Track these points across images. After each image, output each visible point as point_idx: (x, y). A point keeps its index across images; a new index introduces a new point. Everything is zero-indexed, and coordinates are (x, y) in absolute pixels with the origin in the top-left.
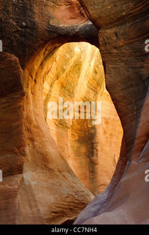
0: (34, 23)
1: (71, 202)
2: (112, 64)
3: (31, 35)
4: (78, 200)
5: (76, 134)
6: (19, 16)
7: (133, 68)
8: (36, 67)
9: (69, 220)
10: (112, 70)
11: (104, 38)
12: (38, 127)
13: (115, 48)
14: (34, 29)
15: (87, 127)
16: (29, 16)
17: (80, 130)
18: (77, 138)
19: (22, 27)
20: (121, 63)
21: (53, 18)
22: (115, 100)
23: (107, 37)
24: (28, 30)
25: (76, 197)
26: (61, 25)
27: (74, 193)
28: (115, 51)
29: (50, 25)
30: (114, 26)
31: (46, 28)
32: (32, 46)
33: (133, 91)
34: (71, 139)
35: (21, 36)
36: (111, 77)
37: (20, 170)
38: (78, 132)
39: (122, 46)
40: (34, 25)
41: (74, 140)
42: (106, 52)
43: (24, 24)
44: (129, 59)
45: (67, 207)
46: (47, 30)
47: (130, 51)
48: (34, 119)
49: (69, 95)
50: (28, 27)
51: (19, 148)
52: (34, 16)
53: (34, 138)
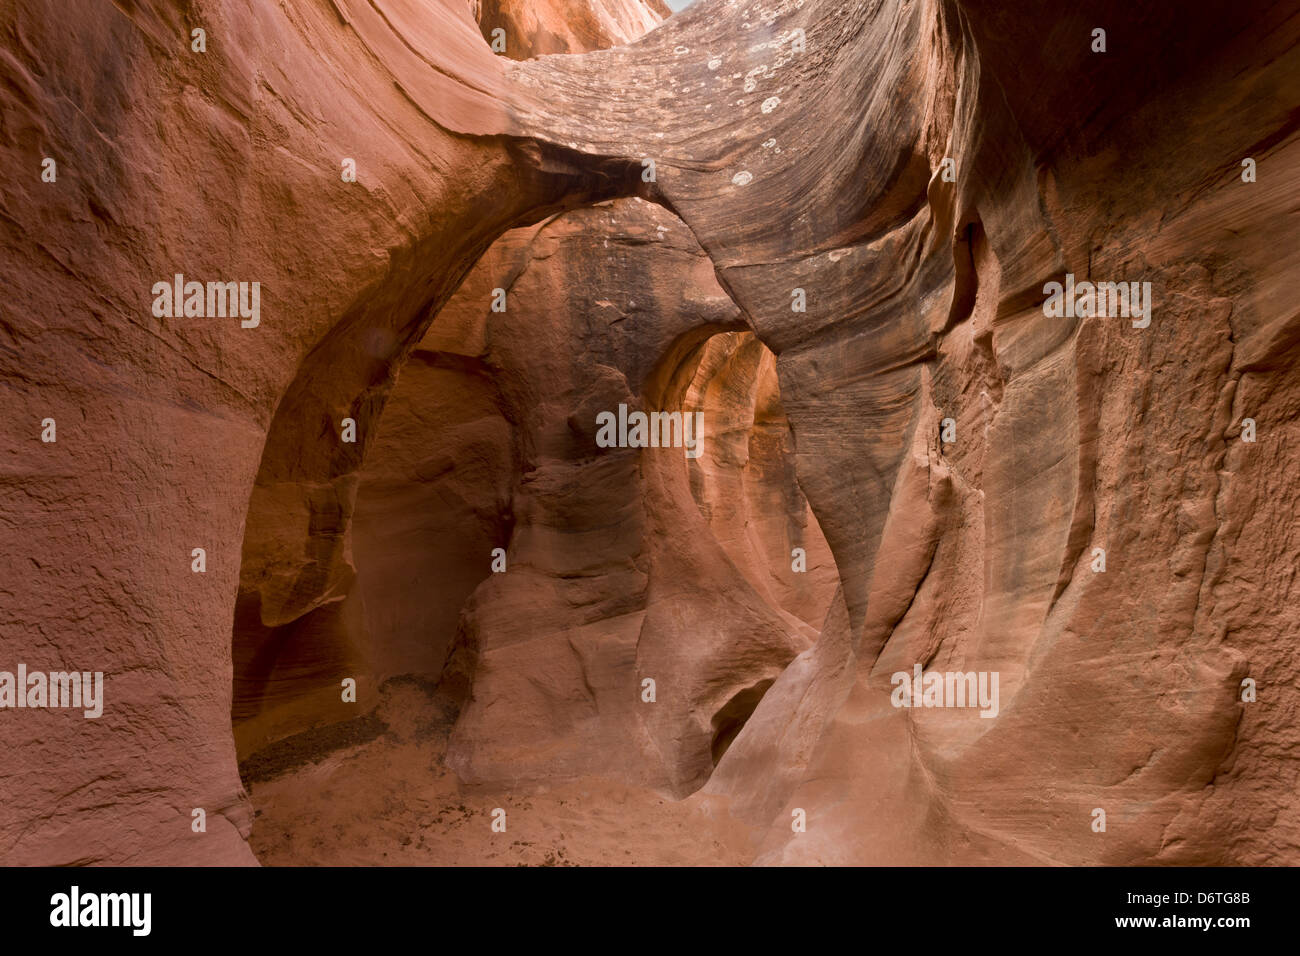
0: (652, 301)
1: (747, 652)
2: (809, 432)
3: (646, 325)
4: (763, 645)
5: (758, 468)
6: (621, 288)
7: (855, 440)
8: (662, 387)
9: (744, 690)
10: (809, 443)
11: (790, 373)
12: (673, 506)
13: (814, 395)
14: (651, 312)
15: (782, 452)
16: (641, 287)
17: (767, 461)
18: (762, 475)
19: (630, 310)
20: (830, 430)
21: (691, 286)
22: (819, 511)
23: (795, 373)
24: (641, 316)
25: (758, 639)
26: (708, 299)
27: (752, 632)
28: (815, 402)
29: (684, 301)
30: (810, 348)
31: (676, 307)
32: (651, 348)
33: (857, 493)
34: (751, 479)
35: (628, 330)
36: (808, 459)
37: (639, 603)
38: (764, 462)
39: (828, 392)
40: (652, 305)
41: (757, 479)
42: (796, 404)
43: (632, 303)
44: (847, 420)
45: (738, 663)
46: (679, 313)
47: (850, 402)
48: (664, 491)
49: (739, 402)
50: (640, 310)
51: (635, 557)
52: (651, 286)
53: (666, 530)
